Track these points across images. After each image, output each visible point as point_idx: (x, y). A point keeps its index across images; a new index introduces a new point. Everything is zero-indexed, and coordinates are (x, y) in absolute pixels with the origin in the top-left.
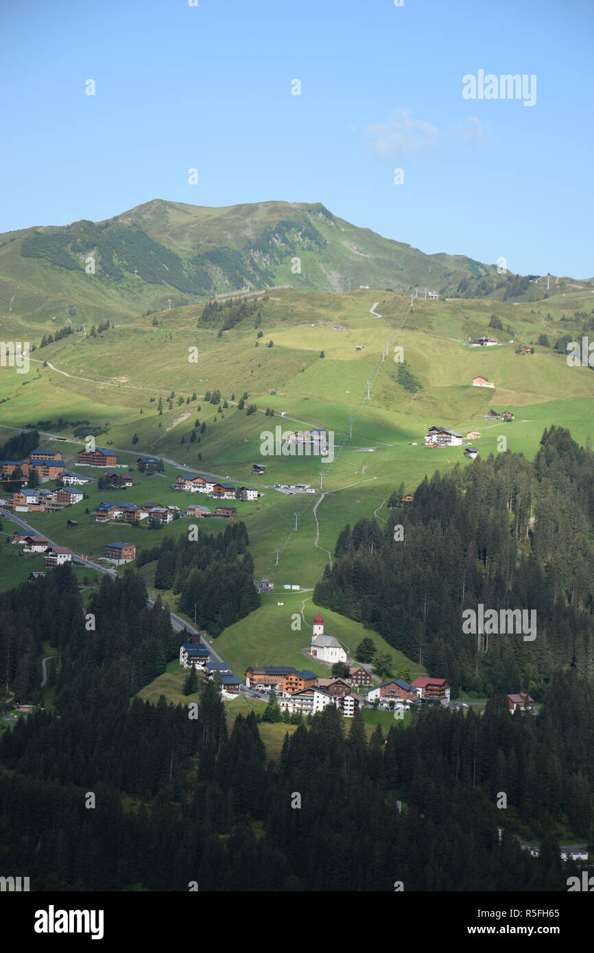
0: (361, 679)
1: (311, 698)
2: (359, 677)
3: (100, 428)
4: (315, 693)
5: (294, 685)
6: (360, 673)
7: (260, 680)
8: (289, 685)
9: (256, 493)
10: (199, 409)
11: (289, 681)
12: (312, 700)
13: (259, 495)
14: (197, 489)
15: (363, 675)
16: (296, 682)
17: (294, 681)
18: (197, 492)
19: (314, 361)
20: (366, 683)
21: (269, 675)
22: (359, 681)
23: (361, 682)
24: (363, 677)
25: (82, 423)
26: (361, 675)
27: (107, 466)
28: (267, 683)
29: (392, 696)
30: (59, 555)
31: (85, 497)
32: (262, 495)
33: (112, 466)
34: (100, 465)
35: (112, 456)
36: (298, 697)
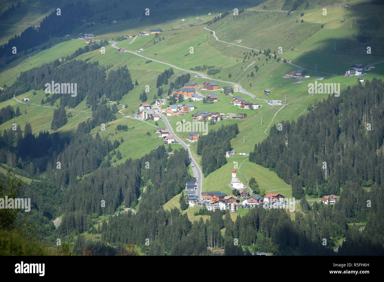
0: (244, 195)
1: (218, 205)
2: (243, 195)
3: (217, 70)
4: (220, 203)
5: (215, 200)
6: (243, 193)
7: (206, 197)
8: (213, 200)
9: (258, 106)
10: (259, 59)
11: (213, 198)
12: (219, 206)
13: (259, 106)
14: (236, 104)
15: (245, 194)
16: (216, 198)
17: (215, 198)
18: (236, 105)
19: (318, 30)
20: (246, 197)
21: (209, 195)
22: (243, 196)
23: (244, 197)
24: (245, 195)
25: (212, 67)
26: (244, 194)
27: (213, 90)
28: (208, 198)
29: (252, 203)
30: (169, 139)
31: (195, 108)
32: (261, 106)
33: (216, 90)
34: (211, 90)
35: (216, 86)
36: (213, 204)
